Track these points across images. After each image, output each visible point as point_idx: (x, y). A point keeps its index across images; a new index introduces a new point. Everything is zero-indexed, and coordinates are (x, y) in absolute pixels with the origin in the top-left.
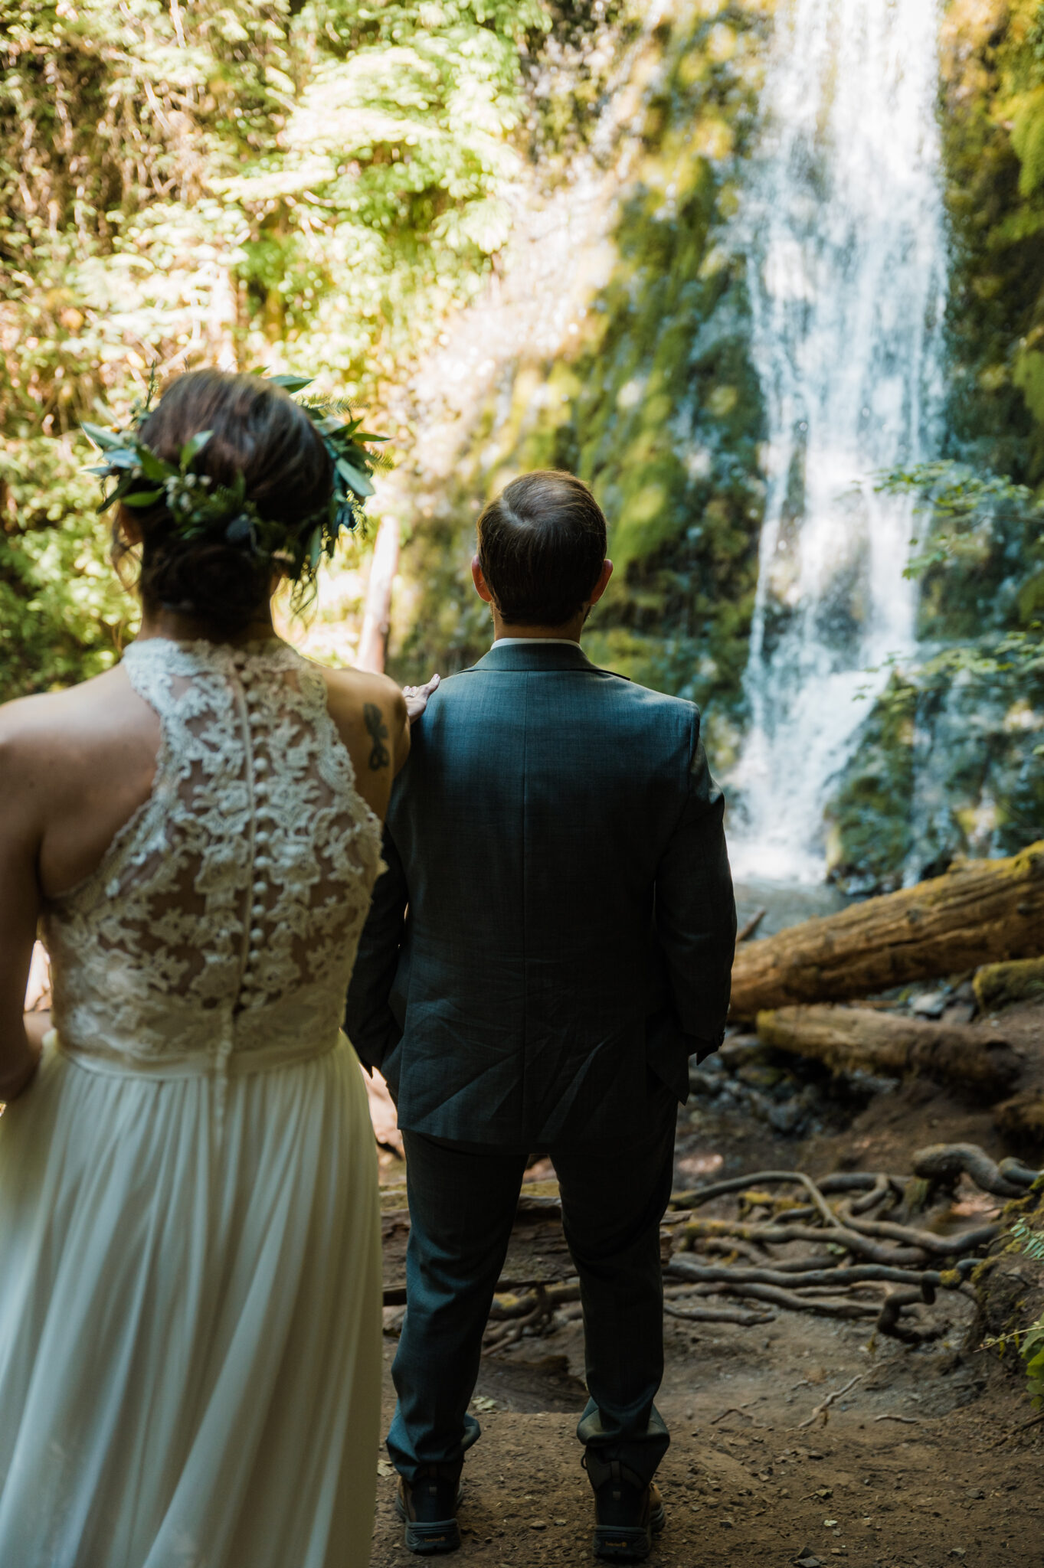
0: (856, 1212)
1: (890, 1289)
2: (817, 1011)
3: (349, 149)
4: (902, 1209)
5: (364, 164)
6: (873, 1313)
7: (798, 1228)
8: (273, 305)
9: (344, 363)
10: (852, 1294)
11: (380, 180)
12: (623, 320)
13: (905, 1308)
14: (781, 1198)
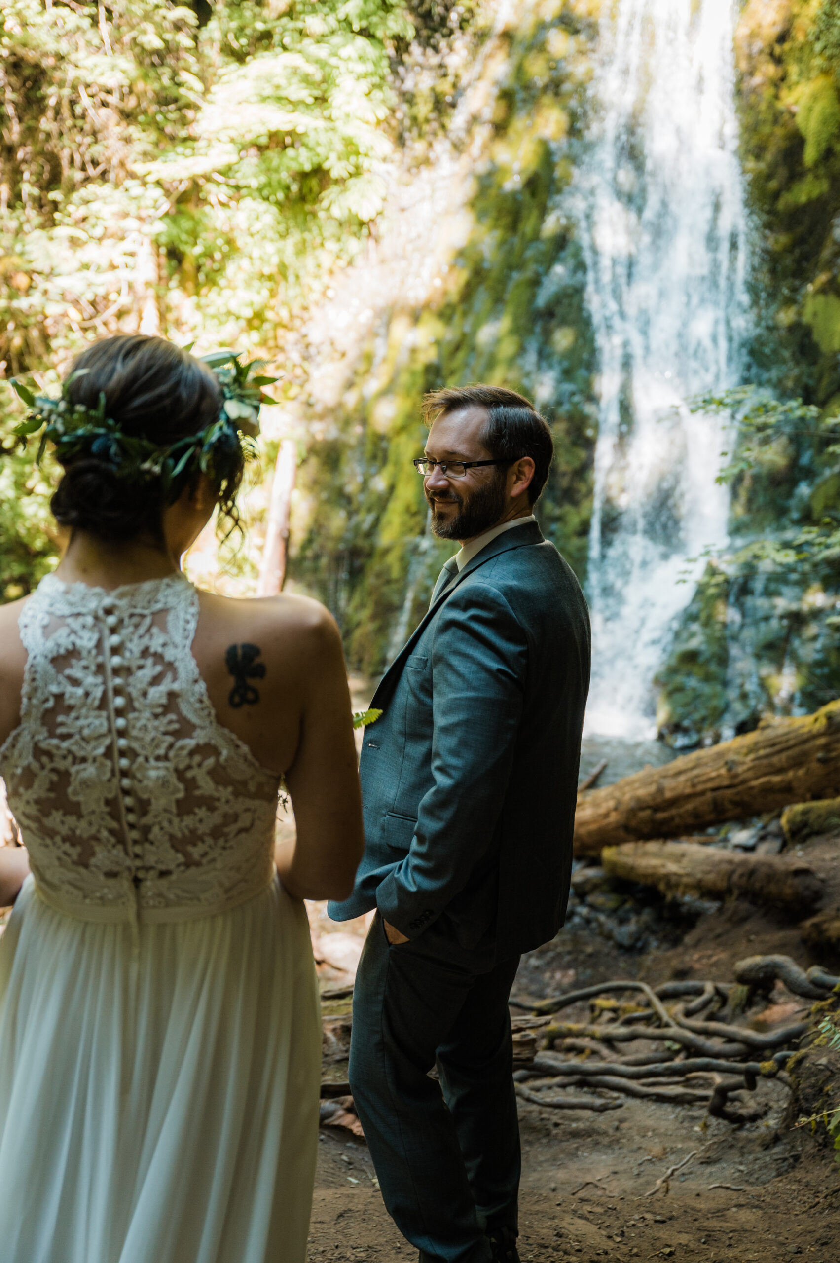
0: (689, 1014)
1: (717, 1079)
2: (652, 846)
3: (249, 137)
4: (726, 1011)
5: (261, 149)
6: (705, 1098)
7: (640, 1028)
8: (188, 265)
9: (248, 313)
10: (687, 1083)
11: (275, 163)
12: (478, 275)
13: (731, 1094)
14: (625, 1003)
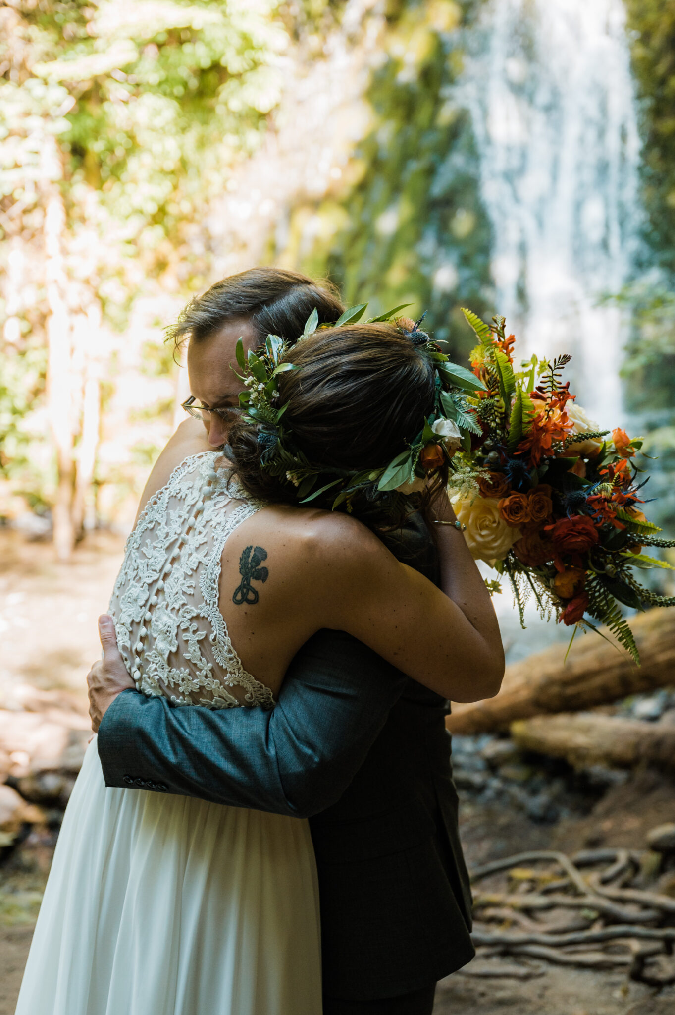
0: (605, 882)
1: (636, 946)
2: (562, 720)
3: (149, 35)
4: (640, 878)
5: (160, 46)
6: (623, 965)
7: (558, 898)
8: (91, 160)
9: (151, 208)
10: (605, 950)
11: (172, 60)
12: (376, 164)
13: (650, 960)
14: (543, 874)
